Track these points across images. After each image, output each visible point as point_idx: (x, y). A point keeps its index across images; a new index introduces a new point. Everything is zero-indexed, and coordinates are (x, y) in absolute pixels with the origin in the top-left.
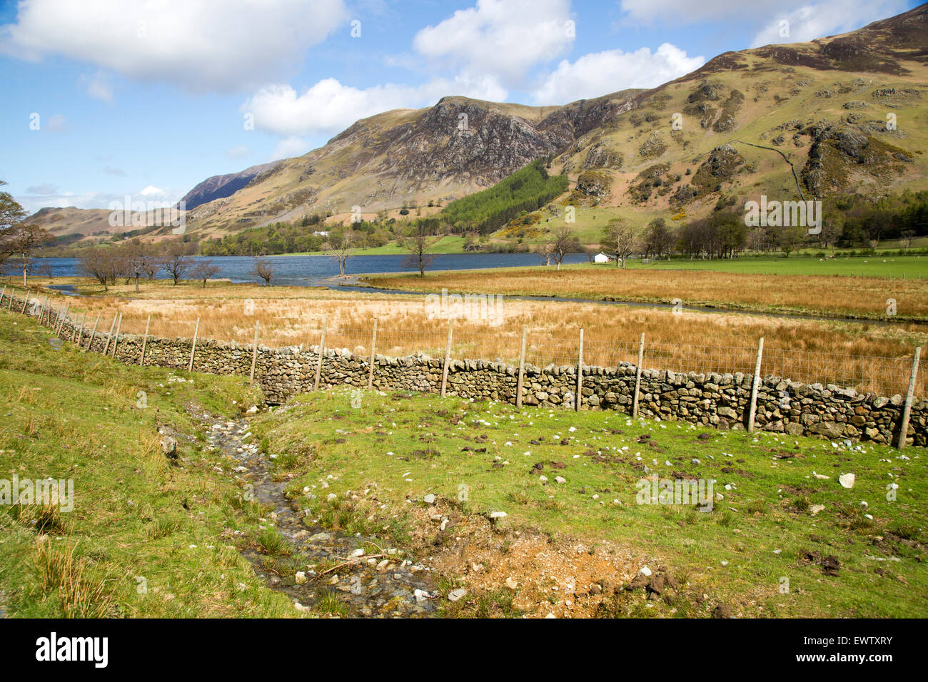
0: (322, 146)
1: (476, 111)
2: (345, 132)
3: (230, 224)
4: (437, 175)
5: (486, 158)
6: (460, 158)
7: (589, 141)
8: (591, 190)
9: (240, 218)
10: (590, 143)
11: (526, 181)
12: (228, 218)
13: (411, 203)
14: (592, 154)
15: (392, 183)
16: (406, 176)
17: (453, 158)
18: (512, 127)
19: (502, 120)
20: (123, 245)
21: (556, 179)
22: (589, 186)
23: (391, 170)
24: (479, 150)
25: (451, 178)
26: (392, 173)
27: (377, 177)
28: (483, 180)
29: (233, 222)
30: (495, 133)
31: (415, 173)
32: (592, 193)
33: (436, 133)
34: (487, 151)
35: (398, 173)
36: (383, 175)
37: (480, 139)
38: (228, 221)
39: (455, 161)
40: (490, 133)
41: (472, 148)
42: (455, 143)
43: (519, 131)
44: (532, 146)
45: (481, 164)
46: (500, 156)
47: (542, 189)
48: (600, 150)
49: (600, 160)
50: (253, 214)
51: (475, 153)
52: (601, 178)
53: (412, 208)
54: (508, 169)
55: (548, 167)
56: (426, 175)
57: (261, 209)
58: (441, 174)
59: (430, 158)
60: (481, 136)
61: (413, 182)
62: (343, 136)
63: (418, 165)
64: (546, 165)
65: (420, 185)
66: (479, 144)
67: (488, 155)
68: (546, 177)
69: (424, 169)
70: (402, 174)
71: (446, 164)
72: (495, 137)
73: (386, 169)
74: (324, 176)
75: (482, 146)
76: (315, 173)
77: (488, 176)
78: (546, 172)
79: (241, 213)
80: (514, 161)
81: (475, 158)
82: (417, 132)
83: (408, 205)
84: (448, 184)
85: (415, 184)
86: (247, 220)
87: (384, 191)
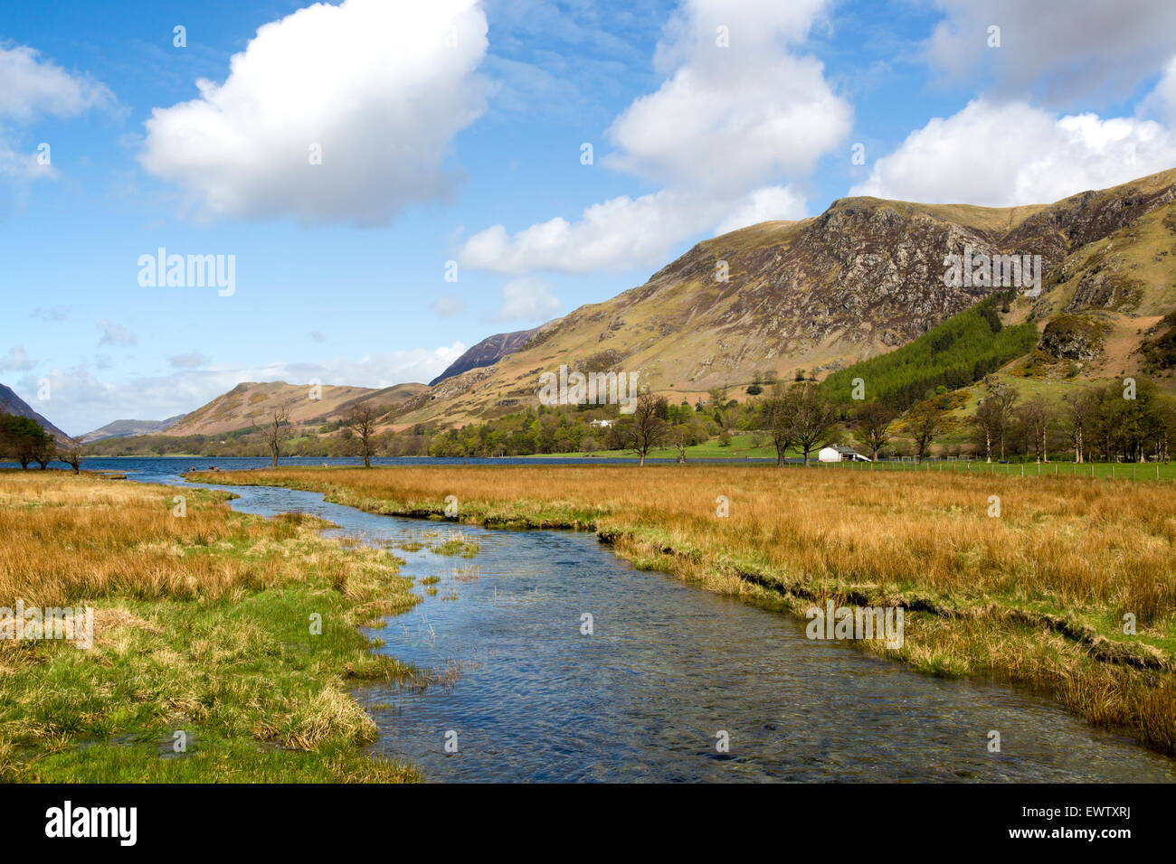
0: (641, 285)
1: (890, 221)
2: (677, 262)
3: (486, 408)
4: (815, 329)
5: (901, 298)
6: (857, 299)
7: (1083, 262)
8: (1067, 349)
9: (502, 399)
10: (1085, 266)
11: (960, 335)
12: (484, 398)
13: (767, 373)
14: (1084, 286)
15: (742, 342)
16: (765, 330)
17: (845, 299)
18: (950, 244)
19: (934, 233)
20: (328, 439)
21: (1014, 330)
22: (1062, 341)
23: (741, 321)
24: (890, 285)
25: (840, 332)
26: (742, 327)
27: (718, 333)
28: (894, 337)
29: (490, 405)
30: (920, 255)
31: (781, 325)
32: (1069, 354)
33: (820, 258)
34: (904, 287)
35: (752, 326)
36: (728, 330)
37: (893, 266)
38: (485, 402)
39: (847, 305)
40: (912, 255)
41: (877, 282)
42: (850, 275)
43: (962, 250)
45: (893, 308)
46: (926, 294)
47: (986, 348)
48: (1099, 278)
49: (1099, 295)
50: (521, 392)
51: (883, 290)
52: (1086, 328)
53: (769, 383)
54: (939, 316)
55: (1005, 311)
56: (799, 329)
57: (534, 385)
58: (823, 327)
59: (806, 300)
60: (895, 262)
61: (775, 341)
62: (674, 268)
63: (786, 313)
64: (1000, 307)
65: (786, 345)
66: (891, 275)
67: (905, 293)
68: (996, 327)
69: (795, 319)
70: (759, 327)
71: (832, 311)
72: (920, 262)
73: (734, 320)
74: (637, 332)
75: (895, 278)
76: (623, 328)
77: (903, 329)
78: (997, 320)
79: (505, 391)
80: (950, 303)
81: (883, 299)
82: (790, 258)
83: (763, 379)
84: (833, 343)
85: (778, 343)
86: (512, 401)
87: (726, 356)
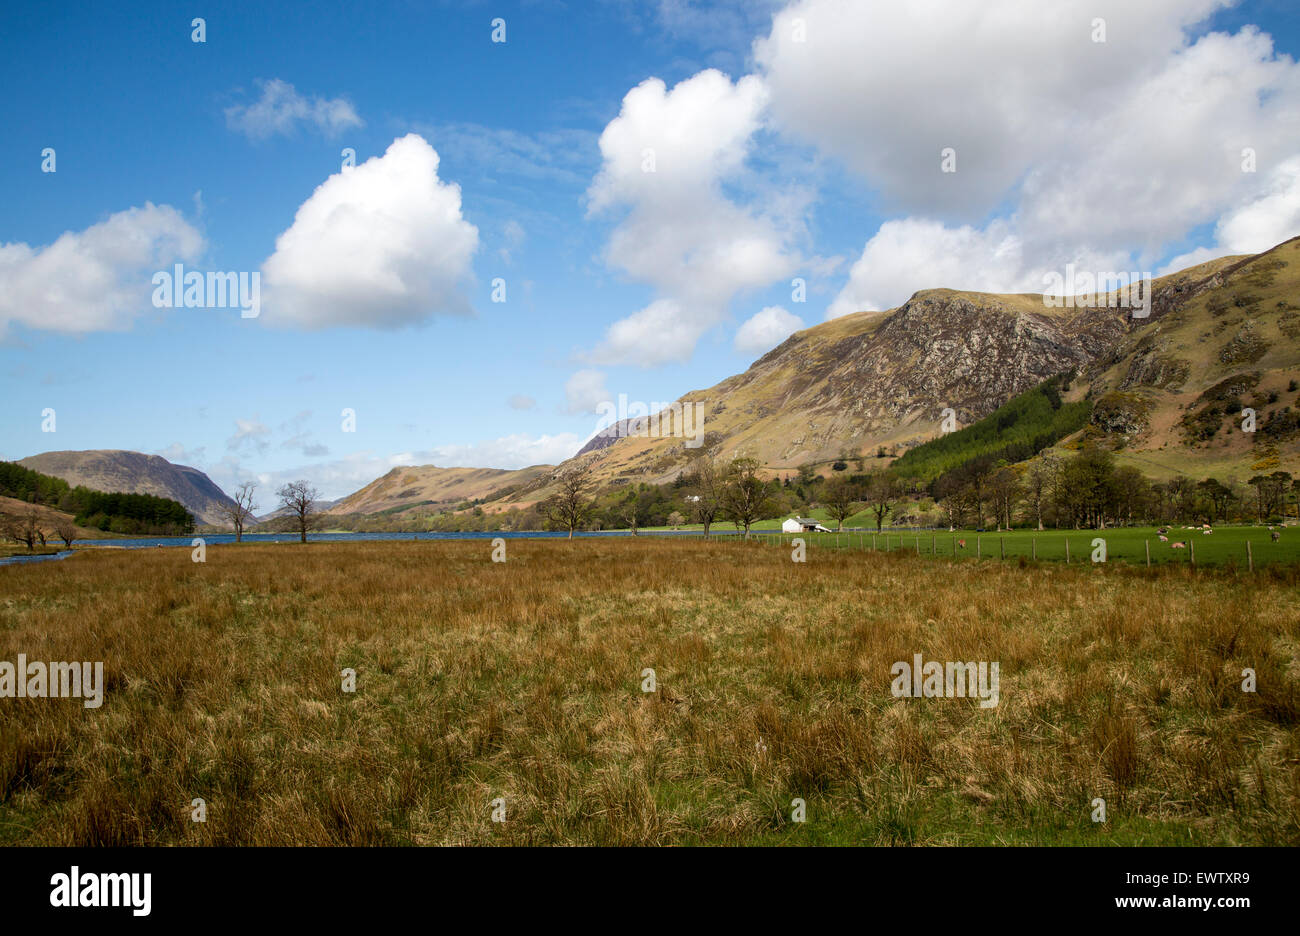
0: (742, 373)
1: (964, 310)
2: (775, 350)
3: (600, 486)
4: (895, 410)
5: (974, 379)
6: (934, 381)
7: (1135, 344)
8: (1115, 424)
9: (614, 478)
10: (1137, 347)
11: (1024, 413)
12: (599, 478)
13: (852, 451)
14: (1135, 365)
15: (830, 423)
16: (852, 411)
17: (924, 381)
18: (1018, 329)
19: (1003, 320)
20: (461, 516)
21: (1072, 407)
22: (1110, 416)
23: (830, 404)
24: (964, 368)
25: (919, 412)
26: (831, 408)
27: (808, 414)
28: (968, 415)
29: (604, 484)
30: (991, 340)
31: (865, 406)
32: (1117, 429)
33: (901, 345)
34: (977, 369)
35: (840, 408)
36: (818, 412)
37: (967, 351)
38: (600, 481)
39: (926, 387)
40: (984, 340)
41: (952, 366)
42: (928, 359)
43: (1029, 335)
44: (1051, 358)
45: (967, 389)
46: (997, 375)
47: (1048, 424)
48: (1149, 358)
49: (1149, 373)
50: (632, 472)
51: (958, 372)
52: (1132, 404)
53: (853, 460)
54: (1009, 395)
55: (1066, 390)
56: (882, 409)
57: (642, 465)
58: (904, 407)
59: (889, 383)
60: (968, 347)
61: (860, 420)
62: (771, 356)
63: (870, 395)
64: (1061, 386)
65: (870, 424)
66: (965, 359)
67: (978, 375)
68: (1057, 405)
69: (879, 400)
70: (846, 408)
71: (912, 392)
72: (991, 346)
73: (824, 402)
74: (737, 415)
75: (969, 361)
76: (725, 412)
77: (977, 408)
78: (1058, 398)
79: (617, 471)
80: (1019, 383)
81: (958, 381)
82: (874, 345)
83: (848, 456)
84: (912, 422)
85: (863, 423)
86: (624, 480)
87: (816, 435)
